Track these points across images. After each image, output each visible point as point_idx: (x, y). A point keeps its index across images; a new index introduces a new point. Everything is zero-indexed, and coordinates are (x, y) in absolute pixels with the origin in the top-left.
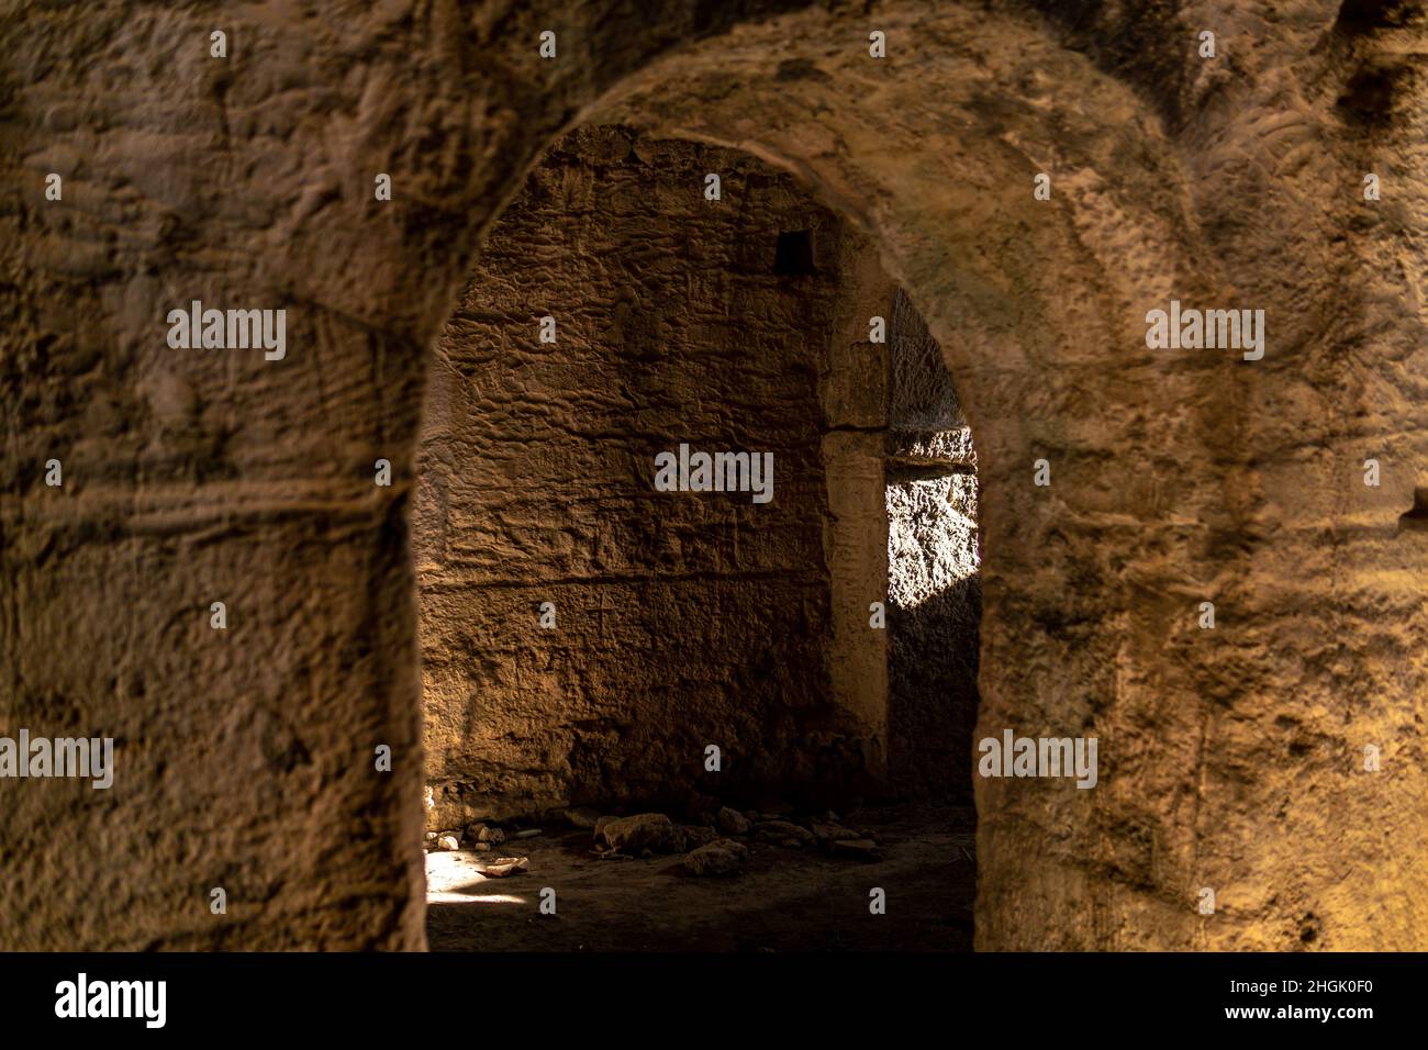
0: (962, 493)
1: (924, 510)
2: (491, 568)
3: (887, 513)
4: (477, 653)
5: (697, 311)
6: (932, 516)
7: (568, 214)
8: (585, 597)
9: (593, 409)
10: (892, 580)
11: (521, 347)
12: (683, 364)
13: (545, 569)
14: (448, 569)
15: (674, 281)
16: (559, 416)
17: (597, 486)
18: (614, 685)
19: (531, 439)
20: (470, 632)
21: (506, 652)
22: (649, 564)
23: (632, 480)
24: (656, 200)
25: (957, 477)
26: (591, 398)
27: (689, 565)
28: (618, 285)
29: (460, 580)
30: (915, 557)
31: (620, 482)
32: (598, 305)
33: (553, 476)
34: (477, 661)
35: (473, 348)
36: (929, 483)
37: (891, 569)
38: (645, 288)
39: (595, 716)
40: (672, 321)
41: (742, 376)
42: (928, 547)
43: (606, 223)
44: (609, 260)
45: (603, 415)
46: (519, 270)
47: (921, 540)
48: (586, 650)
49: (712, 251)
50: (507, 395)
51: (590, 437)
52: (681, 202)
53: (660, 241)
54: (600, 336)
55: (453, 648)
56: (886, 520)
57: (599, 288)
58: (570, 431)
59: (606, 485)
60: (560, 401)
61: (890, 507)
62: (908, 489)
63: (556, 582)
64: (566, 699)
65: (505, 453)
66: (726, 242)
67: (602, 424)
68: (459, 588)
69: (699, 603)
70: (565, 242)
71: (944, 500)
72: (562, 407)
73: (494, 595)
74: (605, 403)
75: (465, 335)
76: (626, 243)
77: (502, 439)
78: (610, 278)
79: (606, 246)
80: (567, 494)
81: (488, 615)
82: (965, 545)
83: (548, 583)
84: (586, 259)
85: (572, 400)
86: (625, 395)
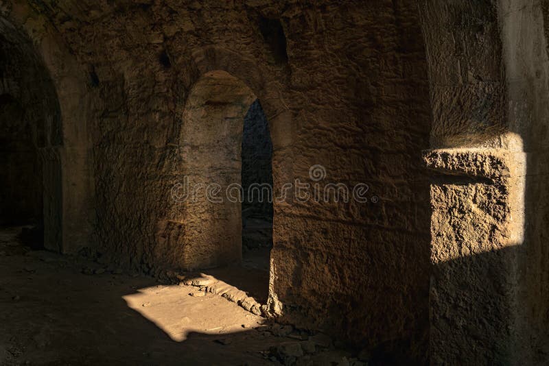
0: (485, 198)
1: (454, 207)
2: (308, 209)
3: (431, 205)
4: (301, 248)
5: (387, 78)
6: (461, 211)
7: (317, 33)
8: (343, 230)
9: (345, 133)
10: (433, 250)
11: (314, 102)
12: (384, 108)
13: (328, 213)
14: (293, 206)
15: (372, 61)
16: (332, 136)
17: (348, 174)
18: (354, 280)
19: (320, 148)
20: (299, 237)
21: (311, 250)
22: (372, 219)
23: (363, 172)
24: (352, 18)
25: (480, 186)
26: (344, 127)
27: (391, 224)
28: (347, 66)
29: (298, 213)
30: (449, 238)
31: (357, 172)
32: (340, 78)
33: (330, 167)
34: (299, 251)
35: (295, 103)
36: (459, 188)
37: (432, 243)
38: (359, 68)
39: (345, 293)
40: (375, 85)
41: (415, 114)
42: (458, 232)
43: (334, 35)
44: (340, 54)
45: (349, 136)
46: (306, 65)
47: (454, 226)
48: (342, 257)
49: (387, 42)
50: (312, 126)
51: (344, 148)
52: (363, 17)
53: (361, 40)
54: (343, 95)
55: (292, 243)
56: (430, 210)
57: (339, 69)
58: (336, 144)
59: (352, 174)
60: (332, 129)
61: (433, 201)
62: (445, 190)
63: (333, 221)
64: (333, 279)
65: (312, 154)
66: (393, 35)
67: (349, 141)
68: (297, 216)
69: (395, 244)
70: (319, 47)
71: (470, 201)
72: (332, 132)
73: (309, 222)
74: (350, 130)
75: (293, 97)
76: (346, 44)
77: (311, 147)
78: (342, 64)
79: (337, 47)
80: (336, 176)
81: (306, 231)
82: (487, 236)
83: (330, 220)
84: (331, 55)
85: (335, 128)
86: (358, 126)
